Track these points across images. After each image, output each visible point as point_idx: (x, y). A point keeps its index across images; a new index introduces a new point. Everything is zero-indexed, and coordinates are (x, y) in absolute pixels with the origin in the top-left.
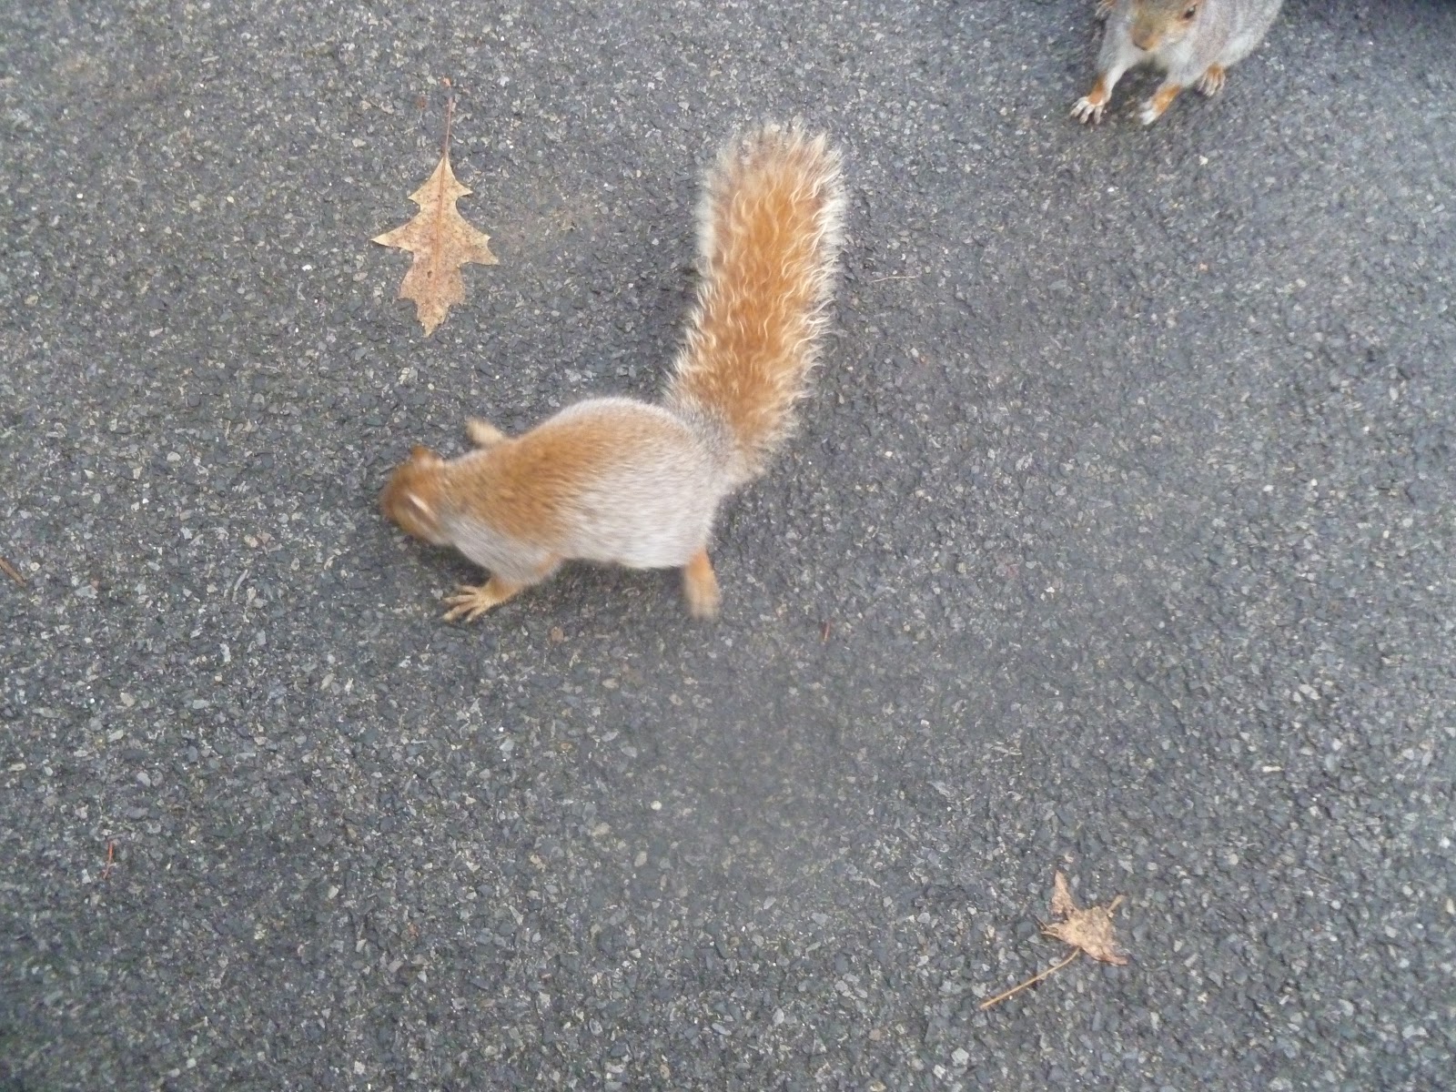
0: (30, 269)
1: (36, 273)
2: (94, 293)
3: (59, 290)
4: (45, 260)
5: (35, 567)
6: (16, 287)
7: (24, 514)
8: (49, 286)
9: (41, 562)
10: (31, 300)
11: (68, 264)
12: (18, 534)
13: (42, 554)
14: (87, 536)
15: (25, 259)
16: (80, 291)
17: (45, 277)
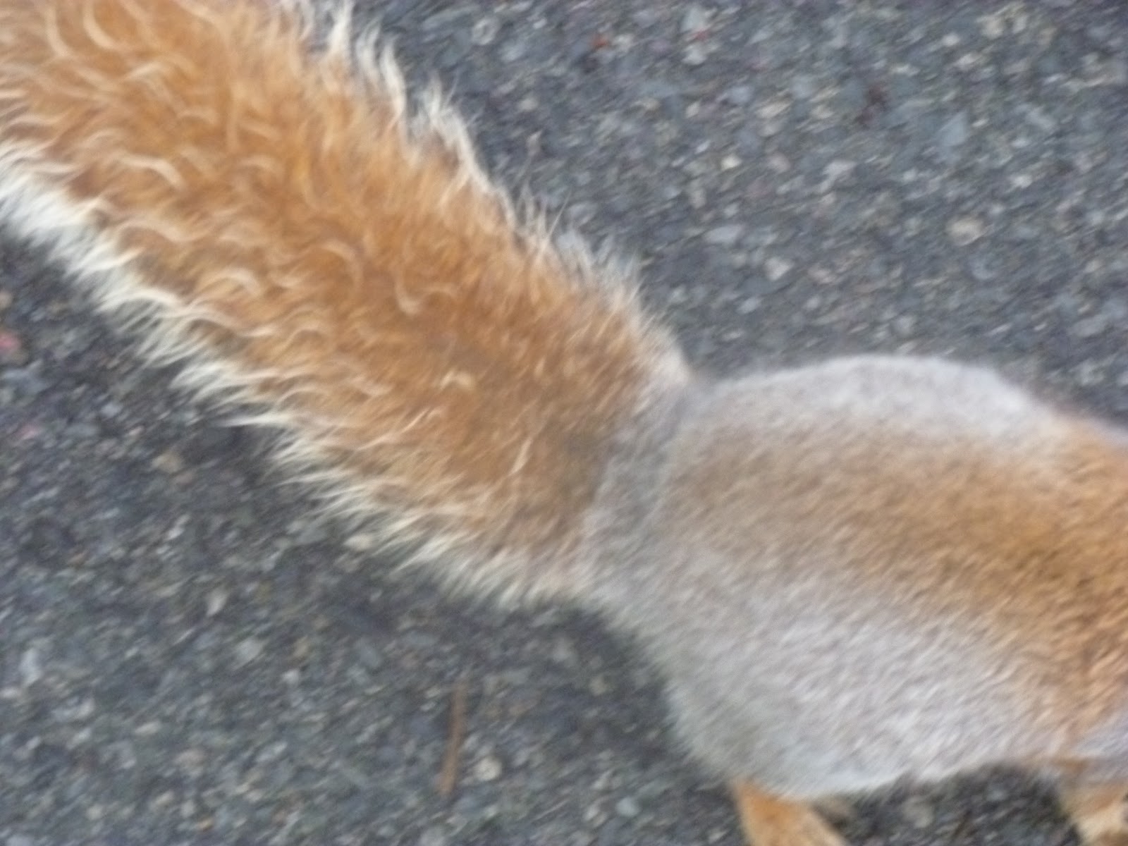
0: (1023, 160)
1: (1022, 181)
2: (1090, 328)
3: (1031, 258)
4: (1065, 168)
5: (488, 770)
6: (961, 173)
7: (563, 652)
8: (1024, 231)
9: (508, 770)
10: (965, 229)
11: (1096, 218)
12: (516, 676)
13: (520, 759)
14: (627, 807)
15: (1032, 130)
16: (1066, 300)
17: (1032, 204)
